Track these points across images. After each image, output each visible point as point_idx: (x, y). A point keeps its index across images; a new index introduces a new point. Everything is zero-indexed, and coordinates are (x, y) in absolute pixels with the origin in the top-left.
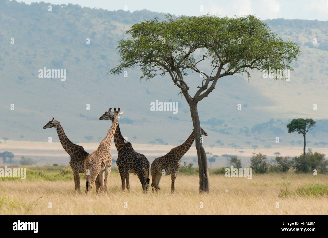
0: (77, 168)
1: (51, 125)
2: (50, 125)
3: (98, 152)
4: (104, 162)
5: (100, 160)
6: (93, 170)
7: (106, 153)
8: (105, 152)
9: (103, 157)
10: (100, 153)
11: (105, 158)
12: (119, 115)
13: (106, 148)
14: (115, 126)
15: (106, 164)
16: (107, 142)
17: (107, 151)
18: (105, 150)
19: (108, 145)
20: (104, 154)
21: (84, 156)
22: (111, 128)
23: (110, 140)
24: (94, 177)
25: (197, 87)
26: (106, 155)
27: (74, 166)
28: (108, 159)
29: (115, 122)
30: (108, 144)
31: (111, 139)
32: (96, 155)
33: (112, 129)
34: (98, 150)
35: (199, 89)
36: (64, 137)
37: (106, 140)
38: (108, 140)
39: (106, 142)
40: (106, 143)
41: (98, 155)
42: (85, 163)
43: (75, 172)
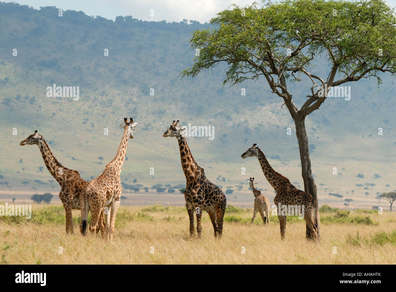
0: (70, 203)
1: (33, 140)
2: (31, 141)
3: (101, 178)
4: (110, 191)
5: (102, 188)
6: (94, 205)
7: (114, 180)
8: (112, 178)
9: (109, 186)
10: (104, 180)
11: (112, 186)
12: (130, 128)
13: (115, 174)
14: (125, 143)
15: (113, 195)
16: (117, 166)
17: (115, 177)
18: (112, 175)
19: (117, 170)
20: (110, 181)
21: (82, 186)
22: (120, 145)
23: (119, 163)
24: (95, 215)
25: (307, 96)
26: (113, 183)
27: (67, 200)
28: (117, 188)
29: (125, 137)
30: (117, 168)
31: (121, 161)
32: (98, 182)
33: (121, 147)
34: (102, 176)
35: (309, 98)
36: (52, 158)
37: (115, 162)
38: (117, 162)
39: (114, 165)
40: (114, 167)
41: (100, 182)
42: (82, 194)
43: (67, 208)
